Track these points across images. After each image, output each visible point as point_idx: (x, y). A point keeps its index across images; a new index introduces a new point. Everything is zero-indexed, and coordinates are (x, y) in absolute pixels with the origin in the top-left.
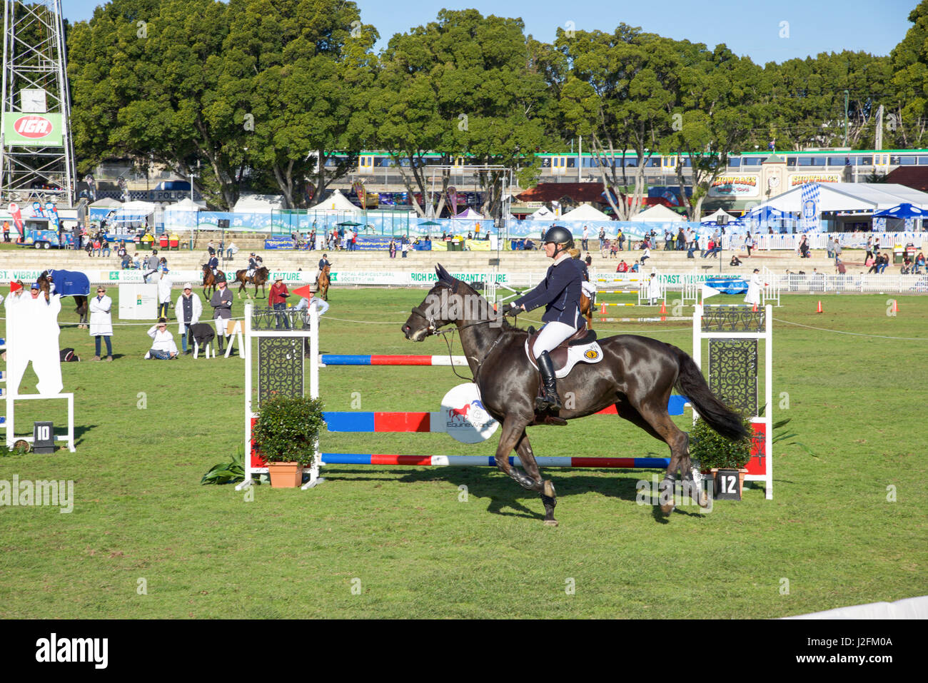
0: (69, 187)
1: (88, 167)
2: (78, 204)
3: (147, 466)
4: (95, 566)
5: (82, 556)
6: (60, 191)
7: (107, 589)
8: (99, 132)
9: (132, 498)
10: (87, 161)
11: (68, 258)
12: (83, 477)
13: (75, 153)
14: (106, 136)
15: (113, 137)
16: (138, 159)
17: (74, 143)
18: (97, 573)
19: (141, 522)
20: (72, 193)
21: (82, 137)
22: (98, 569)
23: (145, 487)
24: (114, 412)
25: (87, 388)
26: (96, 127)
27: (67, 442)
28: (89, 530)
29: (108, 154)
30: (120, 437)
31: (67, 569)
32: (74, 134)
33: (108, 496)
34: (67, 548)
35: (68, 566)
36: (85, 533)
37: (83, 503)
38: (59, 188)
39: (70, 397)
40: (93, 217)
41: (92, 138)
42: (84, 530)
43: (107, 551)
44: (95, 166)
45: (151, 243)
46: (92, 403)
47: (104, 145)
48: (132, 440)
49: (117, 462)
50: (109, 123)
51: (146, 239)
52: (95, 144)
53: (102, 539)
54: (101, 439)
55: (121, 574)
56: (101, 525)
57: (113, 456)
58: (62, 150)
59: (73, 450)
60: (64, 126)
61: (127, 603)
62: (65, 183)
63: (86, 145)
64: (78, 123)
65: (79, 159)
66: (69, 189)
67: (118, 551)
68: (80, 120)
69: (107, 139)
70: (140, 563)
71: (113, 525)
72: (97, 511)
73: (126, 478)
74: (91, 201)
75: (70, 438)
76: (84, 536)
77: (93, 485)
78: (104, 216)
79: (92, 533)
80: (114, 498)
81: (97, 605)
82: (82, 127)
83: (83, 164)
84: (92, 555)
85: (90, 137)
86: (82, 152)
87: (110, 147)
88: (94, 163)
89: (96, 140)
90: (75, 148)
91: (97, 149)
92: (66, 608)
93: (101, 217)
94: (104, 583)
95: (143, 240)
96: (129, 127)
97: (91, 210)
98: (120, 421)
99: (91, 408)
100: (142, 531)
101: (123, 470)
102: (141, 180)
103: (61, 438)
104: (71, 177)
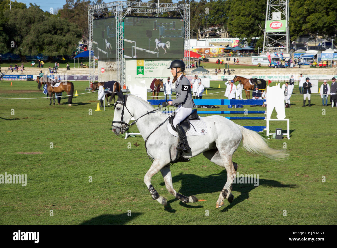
0: (287, 46)
1: (294, 39)
2: (290, 52)
3: (316, 146)
4: (299, 179)
5: (294, 176)
6: (284, 47)
7: (304, 188)
8: (299, 26)
9: (311, 157)
10: (294, 37)
11: (286, 71)
12: (293, 148)
13: (290, 34)
14: (301, 27)
15: (303, 28)
16: (312, 34)
17: (290, 30)
18: (300, 182)
19: (315, 165)
20: (288, 48)
21: (293, 28)
22: (300, 181)
23: (315, 153)
24: (303, 126)
25: (293, 117)
26: (298, 24)
27: (287, 136)
28: (296, 167)
29: (301, 33)
30: (306, 135)
31: (289, 180)
32: (290, 27)
33: (302, 156)
34: (289, 173)
35: (290, 179)
36: (295, 168)
37: (294, 157)
38: (284, 46)
39: (288, 120)
40: (295, 56)
41: (296, 28)
42: (295, 166)
43: (303, 175)
44: (297, 38)
45: (316, 65)
46: (295, 122)
47: (300, 30)
48: (310, 136)
49: (305, 144)
50: (303, 22)
51: (314, 64)
52: (297, 30)
53: (301, 170)
54: (299, 135)
55: (308, 183)
56: (300, 165)
57: (303, 141)
58: (285, 33)
59: (289, 139)
60: (287, 24)
61: (312, 194)
62: (286, 44)
63: (294, 31)
64: (291, 23)
65: (291, 36)
66: (287, 47)
67: (307, 175)
68: (292, 22)
69: (301, 28)
70: (315, 180)
71: (305, 166)
72: (298, 160)
73: (308, 149)
74: (295, 50)
75: (288, 134)
76: (295, 169)
77: (297, 151)
78: (299, 56)
79: (297, 168)
80: (304, 156)
81: (301, 193)
82: (293, 24)
83: (293, 38)
84: (298, 175)
85: (295, 27)
86: (292, 33)
87: (302, 31)
88: (297, 37)
89: (298, 29)
90: (290, 32)
91: (298, 32)
92: (290, 193)
93: (298, 56)
94: (302, 185)
95: (313, 64)
96: (311, 23)
97: (295, 54)
98: (305, 129)
99: (295, 124)
100: (315, 169)
101: (307, 147)
102: (313, 42)
103: (284, 134)
104: (288, 42)
